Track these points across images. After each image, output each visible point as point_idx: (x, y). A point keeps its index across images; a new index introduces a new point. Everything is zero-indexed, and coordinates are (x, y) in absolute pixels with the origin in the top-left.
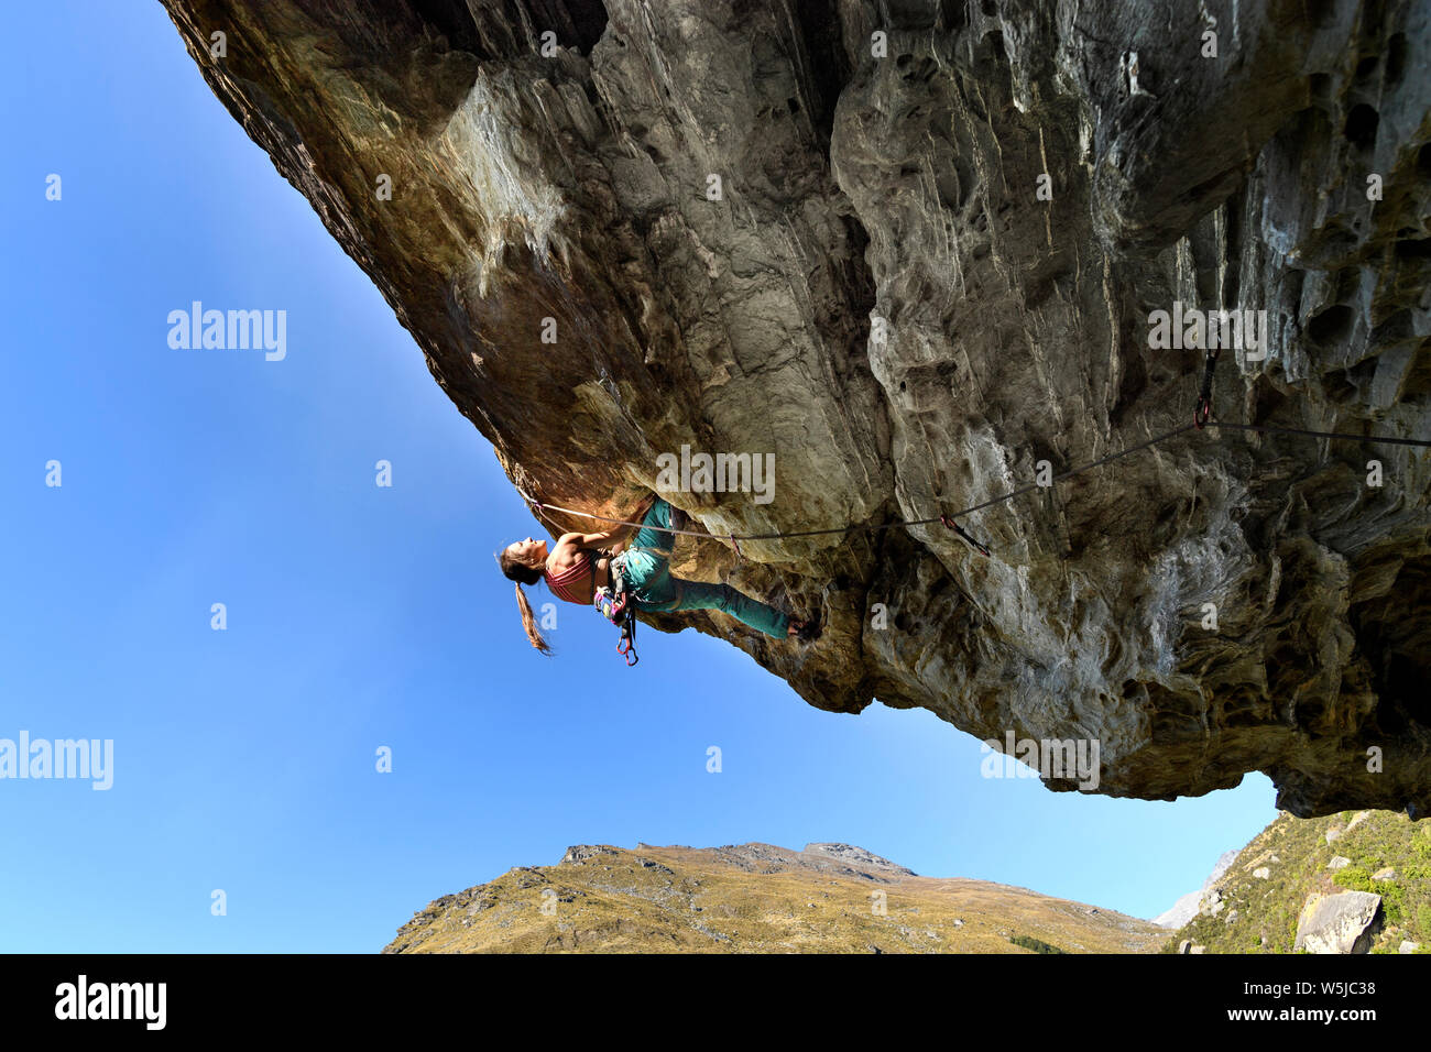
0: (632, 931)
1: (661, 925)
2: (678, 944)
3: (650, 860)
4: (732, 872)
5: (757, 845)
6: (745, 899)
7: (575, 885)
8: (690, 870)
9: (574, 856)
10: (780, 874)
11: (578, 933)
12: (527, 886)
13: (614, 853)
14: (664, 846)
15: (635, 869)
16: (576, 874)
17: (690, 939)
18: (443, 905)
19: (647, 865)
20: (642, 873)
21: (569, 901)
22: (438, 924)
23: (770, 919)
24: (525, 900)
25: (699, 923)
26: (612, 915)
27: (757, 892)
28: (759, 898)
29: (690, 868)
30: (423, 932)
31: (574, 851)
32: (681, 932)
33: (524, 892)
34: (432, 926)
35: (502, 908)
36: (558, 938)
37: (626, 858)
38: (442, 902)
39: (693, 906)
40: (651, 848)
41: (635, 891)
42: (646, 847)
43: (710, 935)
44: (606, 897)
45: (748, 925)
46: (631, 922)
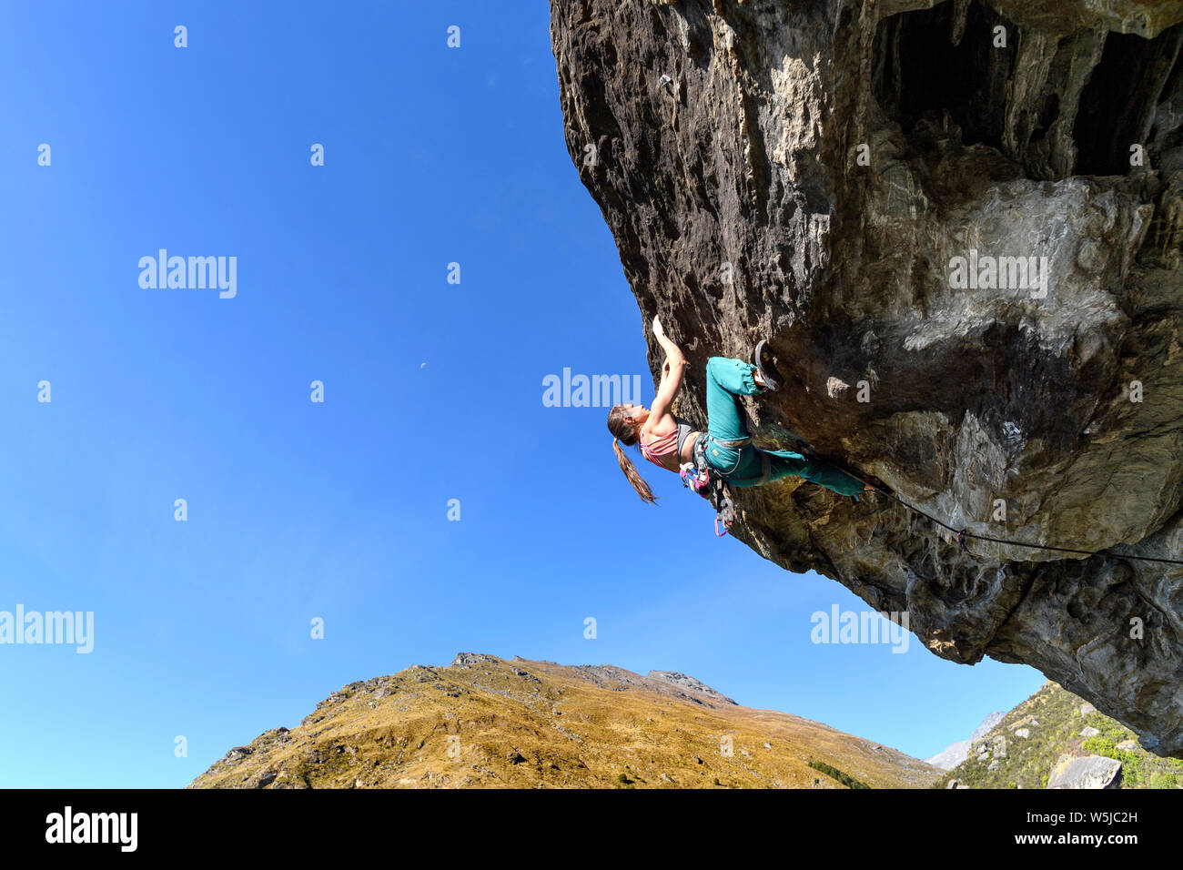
0: (503, 725)
1: (527, 723)
2: (540, 739)
3: (523, 670)
4: (588, 686)
5: (610, 667)
6: (597, 709)
7: (462, 684)
8: (554, 681)
9: (462, 660)
10: (627, 692)
11: (460, 722)
12: (423, 680)
13: (495, 662)
14: (535, 660)
15: (510, 676)
16: (462, 676)
17: (550, 736)
18: (354, 688)
19: (520, 674)
20: (516, 680)
21: (456, 696)
22: (350, 703)
23: (615, 727)
24: (420, 692)
25: (558, 724)
26: (489, 711)
27: (608, 704)
28: (608, 709)
29: (554, 680)
30: (337, 708)
31: (463, 657)
32: (543, 729)
33: (420, 685)
34: (344, 704)
35: (401, 696)
36: (445, 725)
37: (504, 667)
38: (354, 687)
39: (554, 710)
40: (524, 661)
41: (510, 694)
42: (521, 660)
43: (566, 735)
44: (485, 696)
45: (597, 728)
46: (504, 718)
